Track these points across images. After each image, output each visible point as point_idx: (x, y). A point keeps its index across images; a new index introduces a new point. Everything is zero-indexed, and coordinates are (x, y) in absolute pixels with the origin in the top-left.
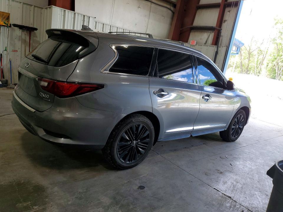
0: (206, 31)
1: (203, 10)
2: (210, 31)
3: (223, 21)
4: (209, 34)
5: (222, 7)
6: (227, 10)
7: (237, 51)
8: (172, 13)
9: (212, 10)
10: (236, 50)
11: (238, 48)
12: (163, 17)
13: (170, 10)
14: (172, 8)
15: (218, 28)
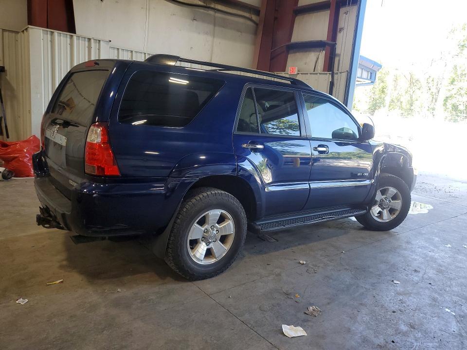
0: (313, 49)
1: (305, 16)
2: (318, 49)
3: (338, 30)
4: (317, 54)
5: (333, 6)
6: (342, 10)
7: (371, 78)
8: (255, 25)
9: (319, 13)
10: (369, 78)
11: (371, 73)
12: (240, 33)
13: (251, 20)
14: (254, 17)
15: (330, 42)
